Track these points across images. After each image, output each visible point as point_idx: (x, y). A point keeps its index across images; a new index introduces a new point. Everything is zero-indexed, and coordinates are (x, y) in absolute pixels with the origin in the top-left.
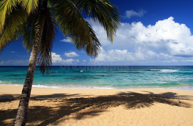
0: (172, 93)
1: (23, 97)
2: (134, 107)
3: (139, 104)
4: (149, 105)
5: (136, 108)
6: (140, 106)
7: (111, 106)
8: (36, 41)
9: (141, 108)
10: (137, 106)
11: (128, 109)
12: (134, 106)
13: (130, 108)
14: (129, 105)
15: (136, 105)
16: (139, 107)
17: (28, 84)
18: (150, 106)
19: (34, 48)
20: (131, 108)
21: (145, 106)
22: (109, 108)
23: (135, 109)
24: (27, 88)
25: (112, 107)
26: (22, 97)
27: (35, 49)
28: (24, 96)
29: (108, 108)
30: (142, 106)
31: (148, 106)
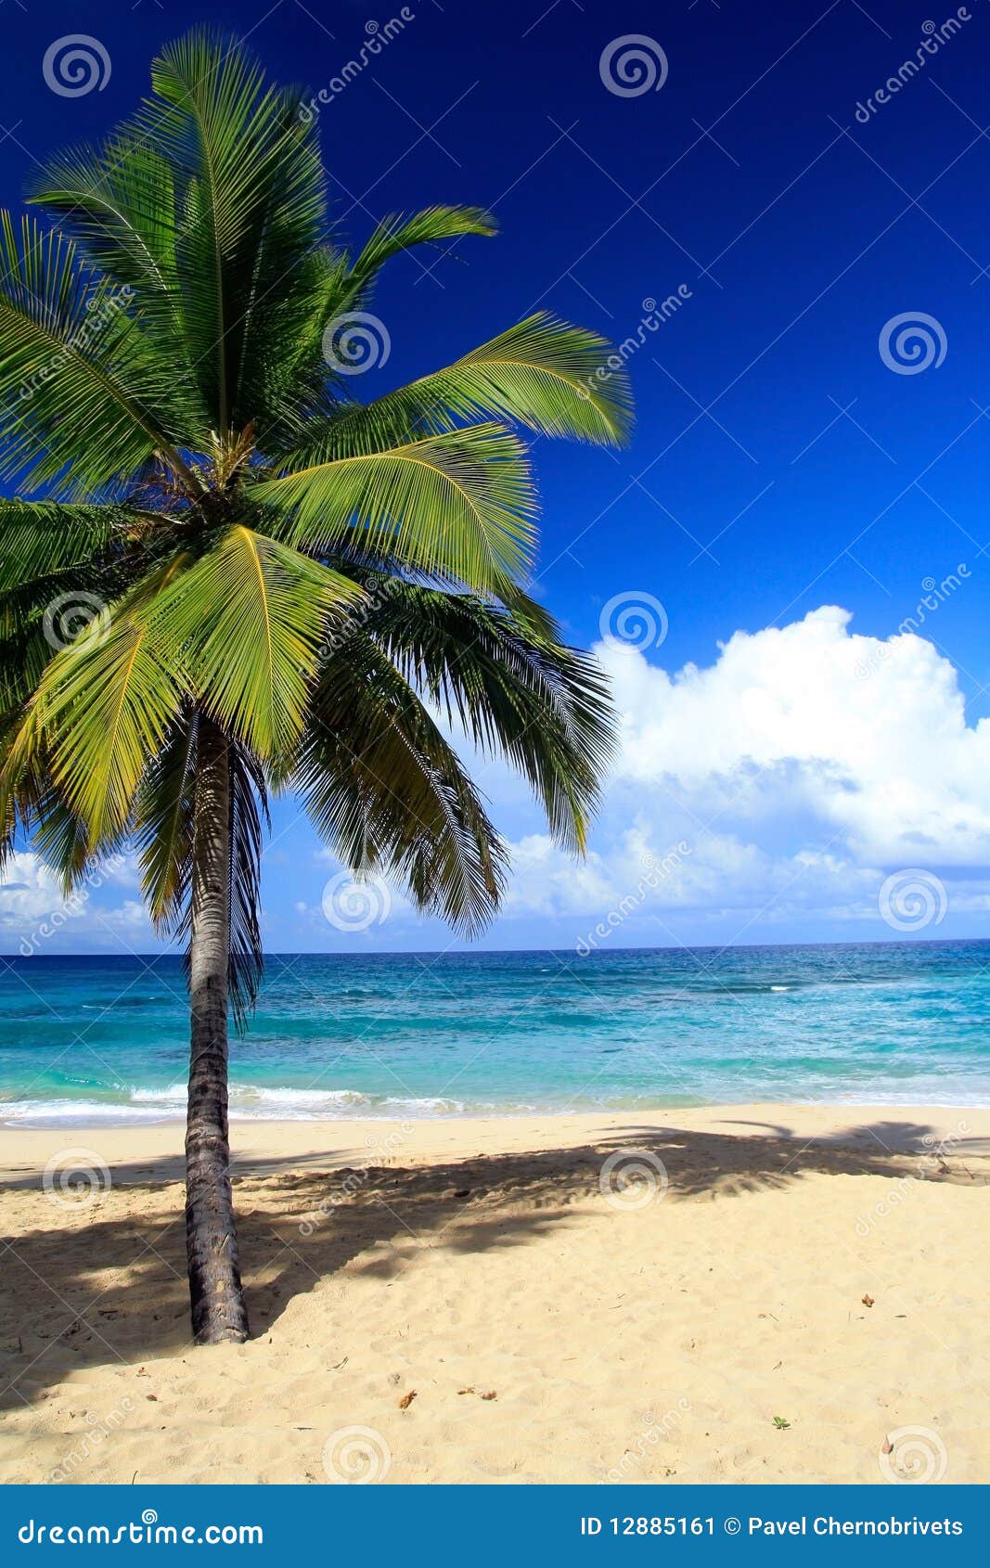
0: (909, 1125)
1: (205, 1143)
2: (709, 1192)
3: (729, 1179)
4: (783, 1180)
5: (717, 1195)
6: (738, 1187)
7: (583, 1190)
8: (210, 853)
9: (745, 1193)
10: (719, 1185)
11: (679, 1200)
12: (706, 1188)
13: (688, 1194)
14: (679, 1184)
15: (713, 1181)
16: (731, 1191)
17: (214, 1078)
18: (784, 1185)
19: (207, 891)
20: (692, 1197)
21: (762, 1186)
22: (577, 1200)
23: (713, 1197)
24: (214, 1096)
25: (590, 1195)
26: (200, 1142)
27: (211, 897)
28: (205, 1136)
29: (572, 1199)
30: (747, 1187)
31: (779, 1187)
